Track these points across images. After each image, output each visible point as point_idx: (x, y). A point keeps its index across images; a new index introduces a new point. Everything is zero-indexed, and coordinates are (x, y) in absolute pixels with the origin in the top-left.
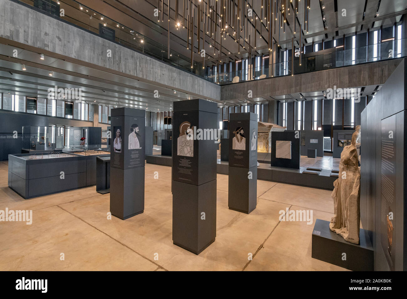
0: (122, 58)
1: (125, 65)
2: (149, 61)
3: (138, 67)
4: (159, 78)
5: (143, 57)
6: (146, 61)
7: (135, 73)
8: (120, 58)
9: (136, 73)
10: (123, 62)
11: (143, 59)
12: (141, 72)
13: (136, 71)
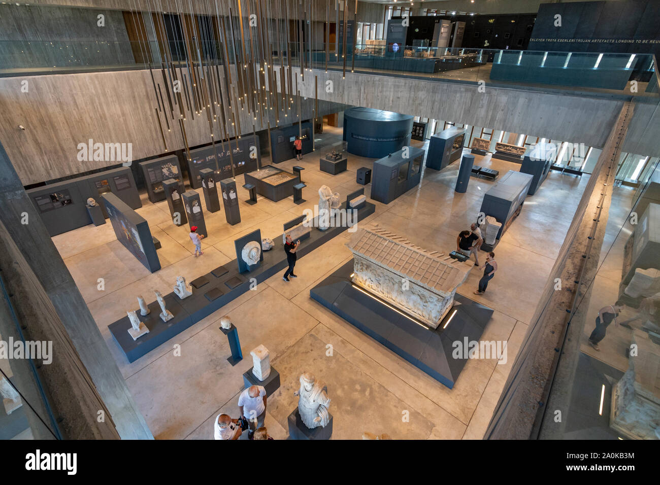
0: (346, 87)
1: (348, 96)
2: (377, 82)
3: (361, 94)
4: (391, 105)
5: (369, 80)
6: (373, 83)
7: (357, 103)
8: (344, 88)
9: (359, 102)
10: (346, 93)
11: (368, 81)
12: (365, 101)
13: (359, 100)
